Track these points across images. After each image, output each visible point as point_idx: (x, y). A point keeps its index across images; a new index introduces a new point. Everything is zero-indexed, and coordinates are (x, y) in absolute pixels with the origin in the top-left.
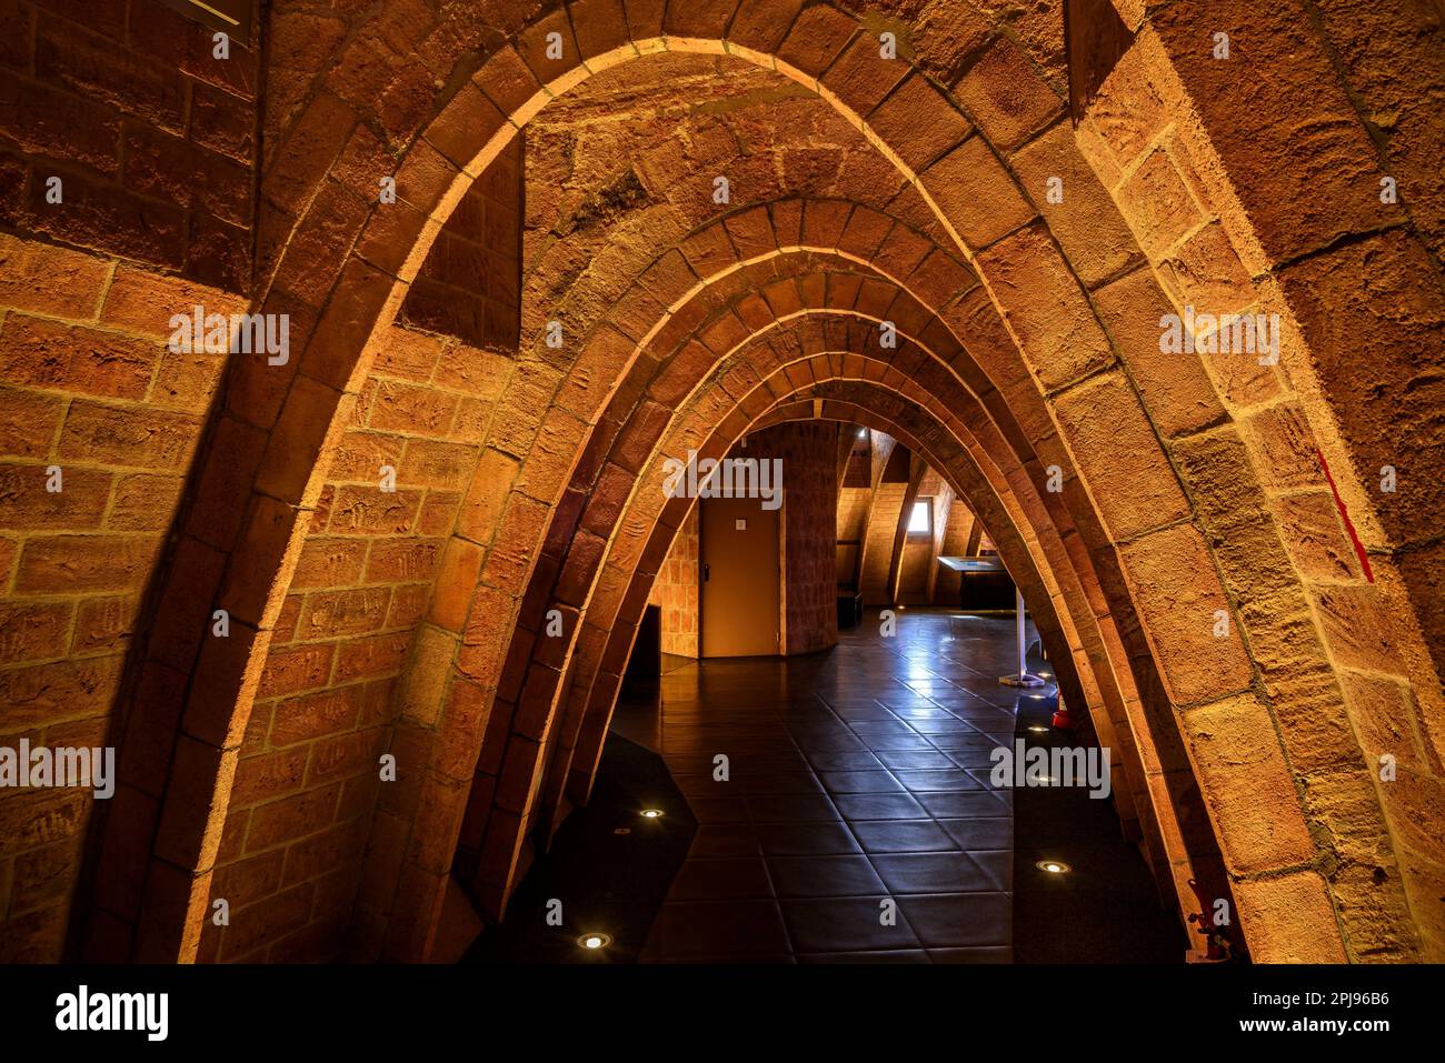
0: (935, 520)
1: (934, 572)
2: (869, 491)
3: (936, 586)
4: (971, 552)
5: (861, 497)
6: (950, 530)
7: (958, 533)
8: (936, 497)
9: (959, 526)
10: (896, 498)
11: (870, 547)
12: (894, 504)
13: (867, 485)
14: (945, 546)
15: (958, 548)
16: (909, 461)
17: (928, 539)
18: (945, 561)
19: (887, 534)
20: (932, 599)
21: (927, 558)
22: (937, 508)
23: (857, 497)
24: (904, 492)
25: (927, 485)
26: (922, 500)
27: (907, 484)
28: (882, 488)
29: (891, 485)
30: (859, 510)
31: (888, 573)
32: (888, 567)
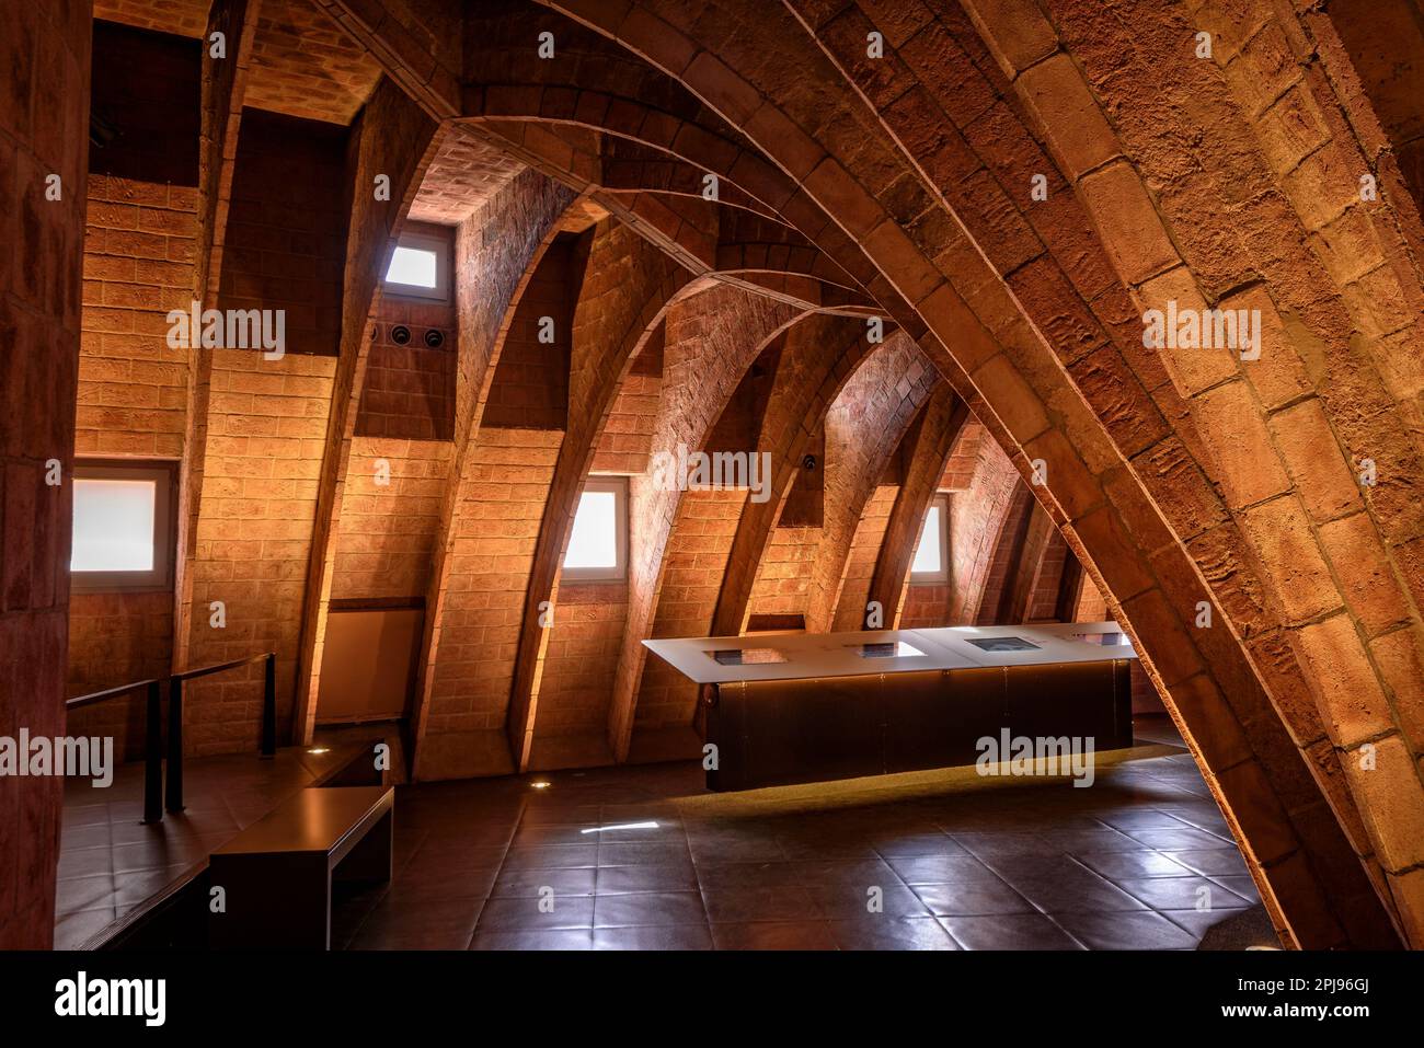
0: (636, 538)
1: (632, 677)
2: (448, 450)
3: (638, 715)
4: (724, 621)
5: (425, 469)
6: (674, 563)
7: (692, 571)
8: (637, 476)
9: (696, 552)
10: (530, 476)
11: (456, 613)
12: (522, 492)
13: (442, 427)
14: (659, 609)
15: (691, 611)
16: (567, 369)
17: (616, 587)
18: (661, 648)
19: (505, 579)
20: (622, 749)
21: (613, 643)
22: (640, 504)
23: (411, 468)
24: (553, 461)
25: (616, 442)
26: (602, 484)
27: (560, 434)
28: (487, 443)
29: (515, 435)
30: (420, 506)
31: (506, 685)
32: (507, 669)
